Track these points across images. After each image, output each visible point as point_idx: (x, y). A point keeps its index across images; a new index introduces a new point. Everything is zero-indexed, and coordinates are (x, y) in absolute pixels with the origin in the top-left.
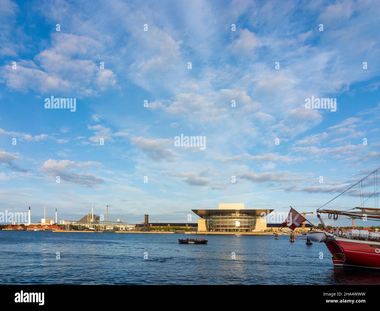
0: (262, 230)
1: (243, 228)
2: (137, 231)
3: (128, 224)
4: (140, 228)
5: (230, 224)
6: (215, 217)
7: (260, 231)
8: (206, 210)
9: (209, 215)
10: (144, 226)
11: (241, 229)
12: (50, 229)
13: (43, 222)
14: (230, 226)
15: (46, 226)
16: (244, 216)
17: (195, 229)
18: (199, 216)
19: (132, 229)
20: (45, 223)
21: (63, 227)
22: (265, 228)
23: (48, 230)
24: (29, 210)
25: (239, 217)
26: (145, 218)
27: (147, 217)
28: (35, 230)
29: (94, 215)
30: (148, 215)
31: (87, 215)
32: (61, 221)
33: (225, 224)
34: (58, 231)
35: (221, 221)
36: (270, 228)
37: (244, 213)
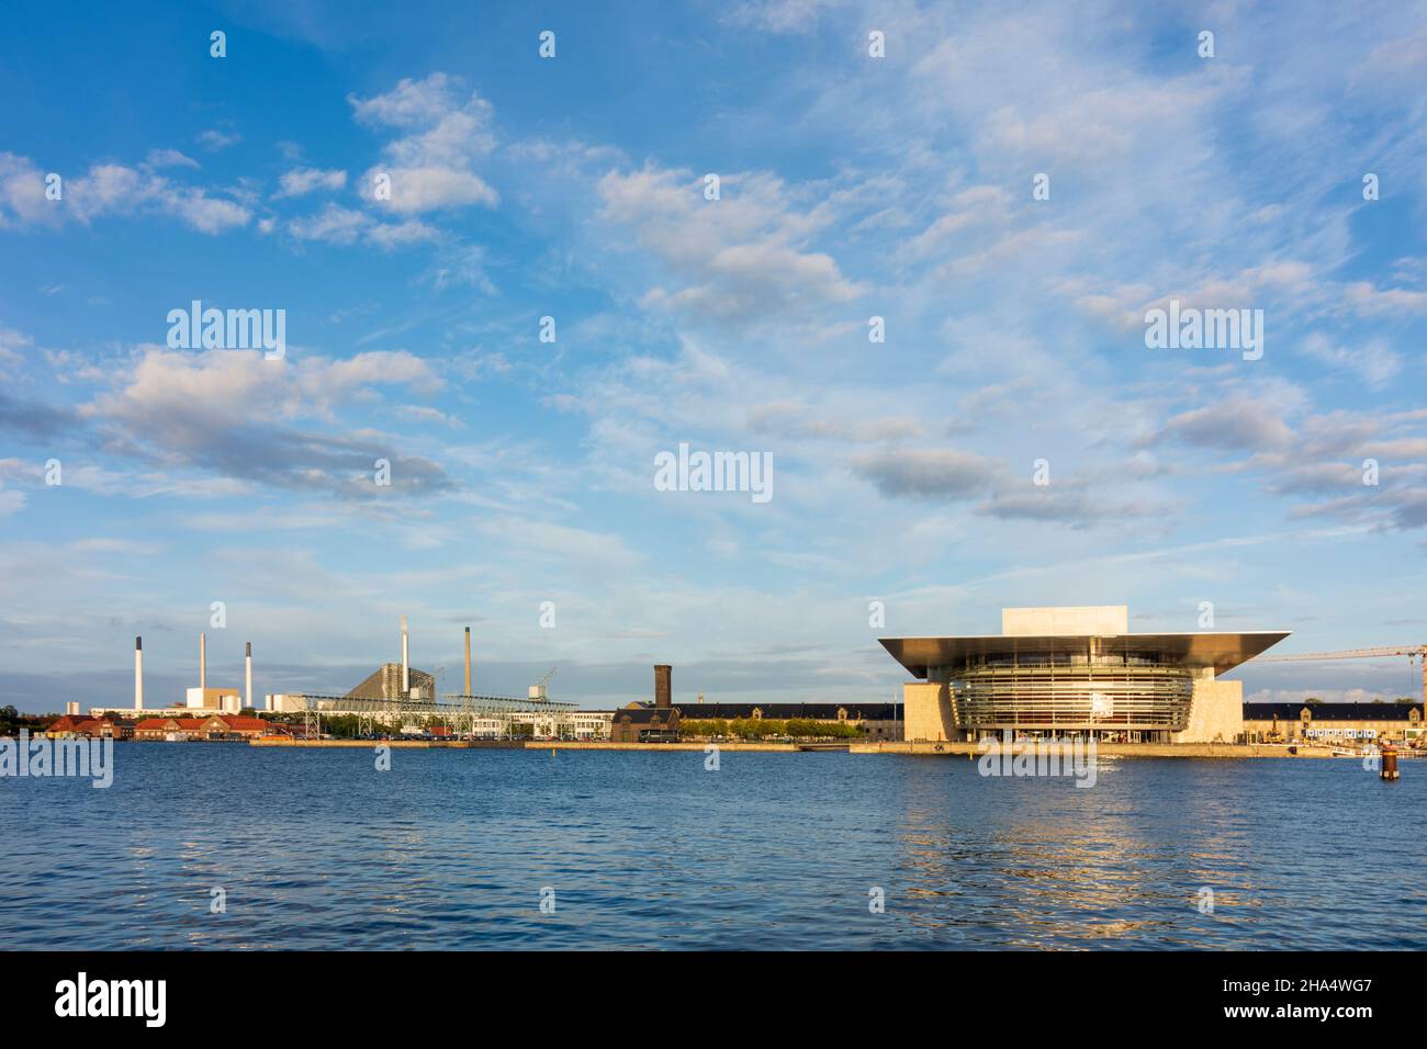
0: (1220, 735)
1: (1128, 726)
2: (623, 741)
3: (573, 708)
4: (636, 727)
5: (1063, 708)
6: (990, 673)
7: (1211, 740)
8: (943, 642)
9: (955, 666)
10: (655, 718)
11: (1119, 731)
12: (233, 735)
13: (196, 701)
14: (1063, 716)
15: (215, 720)
16: (1136, 666)
17: (880, 731)
18: (908, 668)
19: (591, 730)
20: (201, 705)
21: (285, 725)
22: (1236, 724)
23: (222, 736)
24: (138, 652)
25: (1108, 672)
26: (658, 682)
27: (664, 674)
28: (170, 737)
29: (410, 670)
30: (670, 667)
31: (381, 671)
32: (268, 698)
33: (1037, 708)
34: (267, 742)
35: (1017, 688)
36: (1265, 726)
37: (1134, 653)
